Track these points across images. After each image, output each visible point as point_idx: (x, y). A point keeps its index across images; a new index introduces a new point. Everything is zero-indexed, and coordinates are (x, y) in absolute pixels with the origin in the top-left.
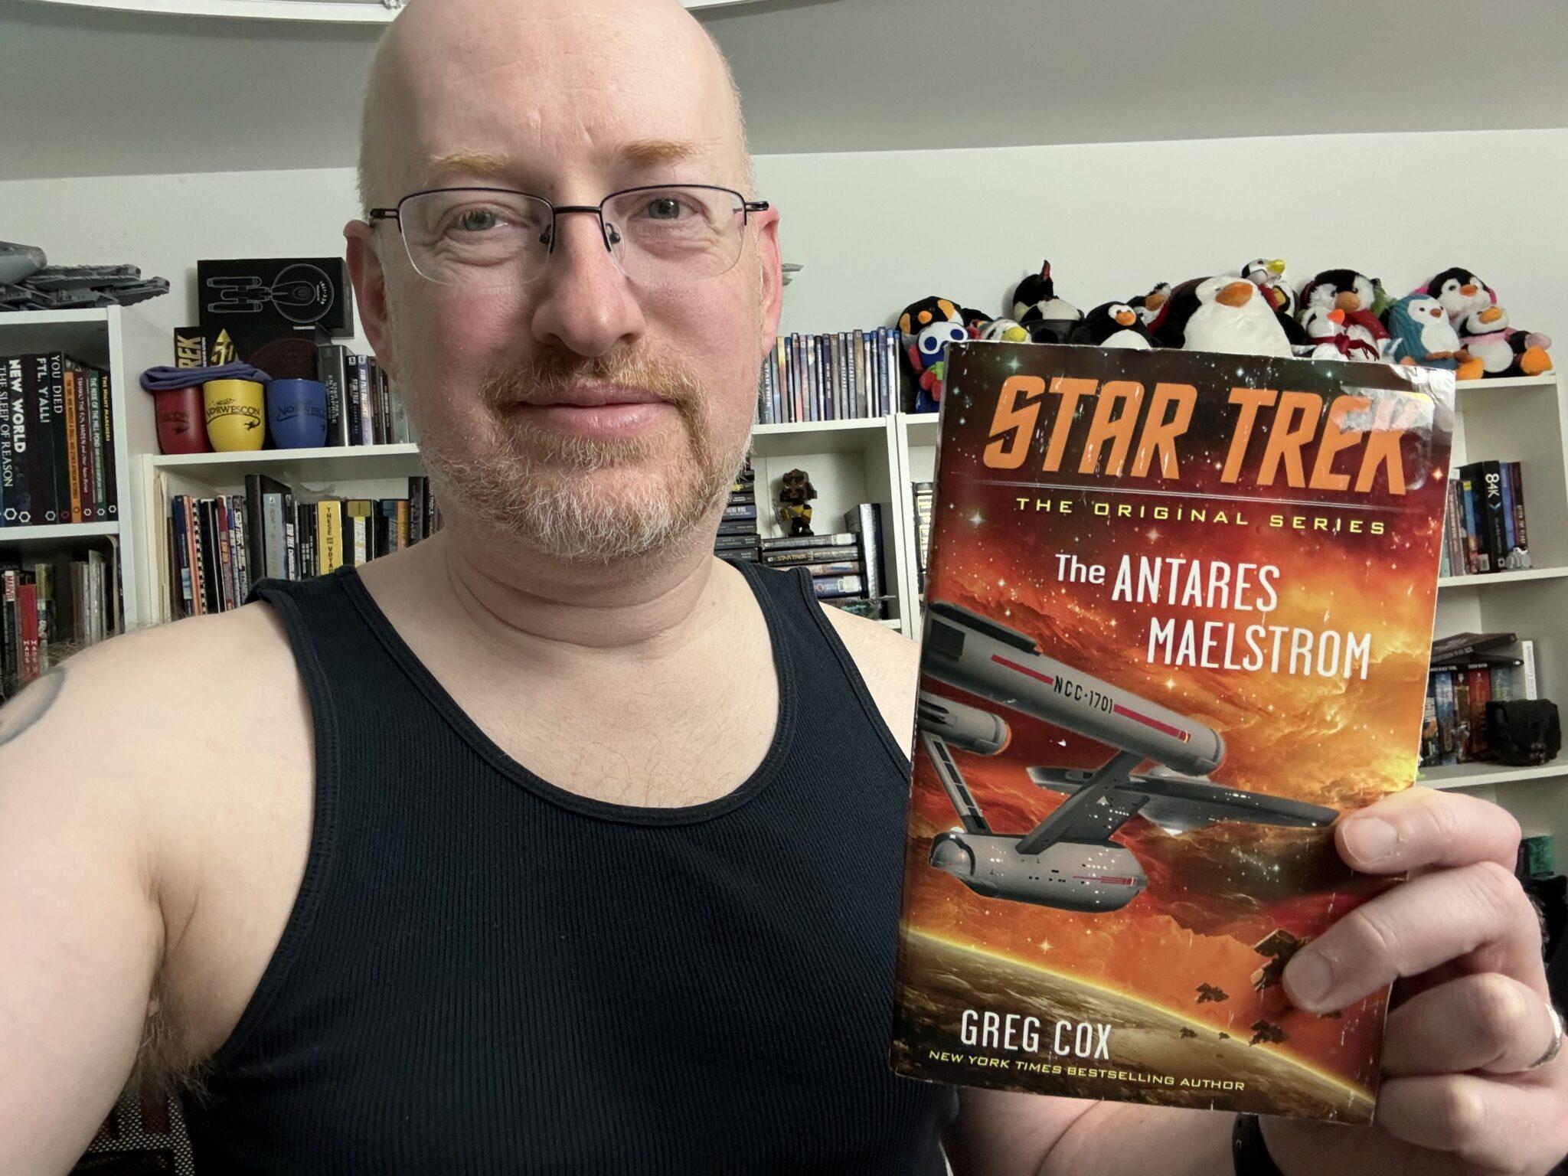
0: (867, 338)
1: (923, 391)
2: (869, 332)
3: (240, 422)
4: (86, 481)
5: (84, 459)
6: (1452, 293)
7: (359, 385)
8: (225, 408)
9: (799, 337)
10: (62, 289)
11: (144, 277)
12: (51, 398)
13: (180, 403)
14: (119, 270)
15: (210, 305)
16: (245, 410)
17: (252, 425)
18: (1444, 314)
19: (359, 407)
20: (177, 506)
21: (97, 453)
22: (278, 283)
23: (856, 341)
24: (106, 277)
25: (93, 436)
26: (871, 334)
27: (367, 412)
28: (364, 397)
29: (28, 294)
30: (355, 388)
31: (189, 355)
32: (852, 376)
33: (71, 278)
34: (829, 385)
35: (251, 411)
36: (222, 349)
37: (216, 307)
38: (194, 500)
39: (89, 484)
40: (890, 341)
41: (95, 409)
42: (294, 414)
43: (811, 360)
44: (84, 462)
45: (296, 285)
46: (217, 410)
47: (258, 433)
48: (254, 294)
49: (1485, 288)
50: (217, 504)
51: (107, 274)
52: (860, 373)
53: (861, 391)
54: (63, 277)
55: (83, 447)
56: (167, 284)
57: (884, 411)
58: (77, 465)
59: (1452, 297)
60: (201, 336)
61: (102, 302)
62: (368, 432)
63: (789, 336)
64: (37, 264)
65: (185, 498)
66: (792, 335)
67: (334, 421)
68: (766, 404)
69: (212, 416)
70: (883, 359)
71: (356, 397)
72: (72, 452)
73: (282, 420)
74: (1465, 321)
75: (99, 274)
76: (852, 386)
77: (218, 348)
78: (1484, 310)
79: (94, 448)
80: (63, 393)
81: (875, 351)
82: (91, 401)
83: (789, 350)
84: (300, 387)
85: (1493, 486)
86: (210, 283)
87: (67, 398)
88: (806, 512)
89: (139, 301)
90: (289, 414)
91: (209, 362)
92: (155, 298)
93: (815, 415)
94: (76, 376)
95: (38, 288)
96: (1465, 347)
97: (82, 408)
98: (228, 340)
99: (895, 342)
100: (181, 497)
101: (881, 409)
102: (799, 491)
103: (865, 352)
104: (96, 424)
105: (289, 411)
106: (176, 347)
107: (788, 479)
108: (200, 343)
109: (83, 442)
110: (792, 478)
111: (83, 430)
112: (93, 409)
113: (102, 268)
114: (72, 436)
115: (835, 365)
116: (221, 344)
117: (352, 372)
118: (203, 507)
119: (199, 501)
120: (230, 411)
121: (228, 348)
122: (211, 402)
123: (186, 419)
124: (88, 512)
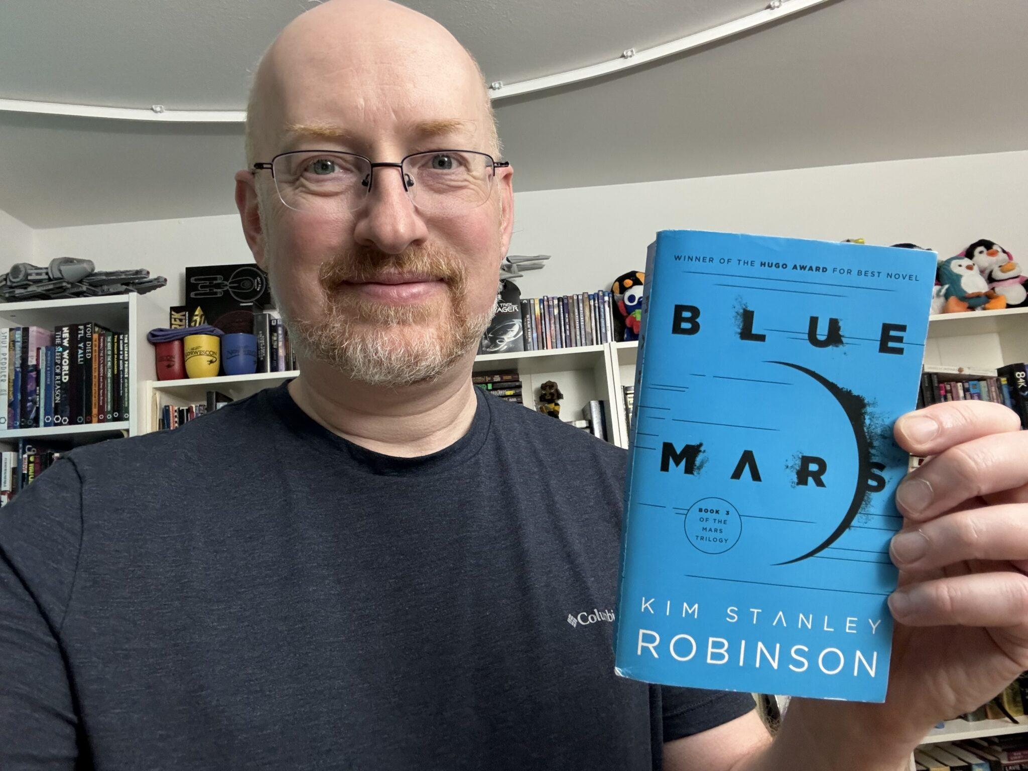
0: (592, 297)
1: (628, 328)
2: (593, 293)
3: (204, 360)
4: (101, 398)
5: (102, 384)
6: (982, 255)
7: (278, 336)
8: (196, 352)
9: (548, 299)
10: (104, 285)
11: (152, 276)
12: (85, 350)
13: (171, 349)
14: (137, 272)
15: (192, 293)
16: (208, 353)
17: (211, 362)
18: (976, 268)
19: (277, 350)
20: (166, 411)
21: (109, 381)
22: (233, 278)
23: (584, 299)
24: (129, 277)
25: (107, 371)
26: (594, 295)
27: (281, 352)
28: (280, 344)
29: (84, 288)
30: (275, 338)
31: (178, 322)
32: (583, 321)
33: (109, 278)
34: (568, 327)
35: (211, 353)
36: (198, 319)
37: (196, 295)
38: (176, 408)
39: (103, 400)
40: (606, 298)
41: (109, 355)
42: (237, 354)
43: (556, 311)
44: (101, 386)
45: (243, 280)
46: (191, 353)
47: (216, 366)
48: (218, 286)
49: (1004, 252)
50: (189, 410)
51: (129, 275)
52: (587, 318)
53: (589, 330)
54: (104, 277)
55: (101, 378)
56: (166, 280)
57: (603, 342)
58: (97, 389)
59: (982, 258)
60: (186, 311)
61: (127, 292)
62: (282, 364)
63: (542, 298)
64: (90, 270)
65: (171, 407)
66: (544, 297)
67: (262, 359)
68: (528, 340)
69: (188, 357)
70: (602, 310)
71: (275, 344)
72: (95, 381)
73: (230, 358)
74: (991, 273)
75: (126, 275)
76: (582, 327)
77: (195, 318)
78: (1003, 264)
79: (107, 378)
80: (92, 346)
81: (597, 305)
82: (107, 350)
83: (542, 306)
84: (241, 338)
85: (1021, 380)
86: (192, 280)
87: (94, 348)
88: (556, 408)
89: (149, 291)
90: (233, 355)
91: (190, 325)
92: (158, 289)
93: (559, 345)
94: (100, 335)
95: (91, 285)
96: (993, 289)
97: (102, 355)
98: (202, 313)
99: (609, 298)
100: (168, 406)
101: (601, 340)
102: (552, 394)
103: (590, 306)
104: (109, 364)
105: (234, 353)
106: (171, 318)
107: (544, 387)
108: (185, 315)
109: (101, 375)
110: (547, 386)
111: (101, 368)
112: (108, 355)
113: (127, 271)
114: (95, 372)
115: (572, 315)
116: (197, 315)
117: (273, 329)
118: (181, 412)
119: (179, 409)
120: (199, 353)
121: (201, 317)
122: (188, 349)
123: (173, 359)
124: (101, 417)
